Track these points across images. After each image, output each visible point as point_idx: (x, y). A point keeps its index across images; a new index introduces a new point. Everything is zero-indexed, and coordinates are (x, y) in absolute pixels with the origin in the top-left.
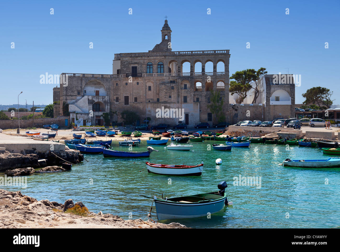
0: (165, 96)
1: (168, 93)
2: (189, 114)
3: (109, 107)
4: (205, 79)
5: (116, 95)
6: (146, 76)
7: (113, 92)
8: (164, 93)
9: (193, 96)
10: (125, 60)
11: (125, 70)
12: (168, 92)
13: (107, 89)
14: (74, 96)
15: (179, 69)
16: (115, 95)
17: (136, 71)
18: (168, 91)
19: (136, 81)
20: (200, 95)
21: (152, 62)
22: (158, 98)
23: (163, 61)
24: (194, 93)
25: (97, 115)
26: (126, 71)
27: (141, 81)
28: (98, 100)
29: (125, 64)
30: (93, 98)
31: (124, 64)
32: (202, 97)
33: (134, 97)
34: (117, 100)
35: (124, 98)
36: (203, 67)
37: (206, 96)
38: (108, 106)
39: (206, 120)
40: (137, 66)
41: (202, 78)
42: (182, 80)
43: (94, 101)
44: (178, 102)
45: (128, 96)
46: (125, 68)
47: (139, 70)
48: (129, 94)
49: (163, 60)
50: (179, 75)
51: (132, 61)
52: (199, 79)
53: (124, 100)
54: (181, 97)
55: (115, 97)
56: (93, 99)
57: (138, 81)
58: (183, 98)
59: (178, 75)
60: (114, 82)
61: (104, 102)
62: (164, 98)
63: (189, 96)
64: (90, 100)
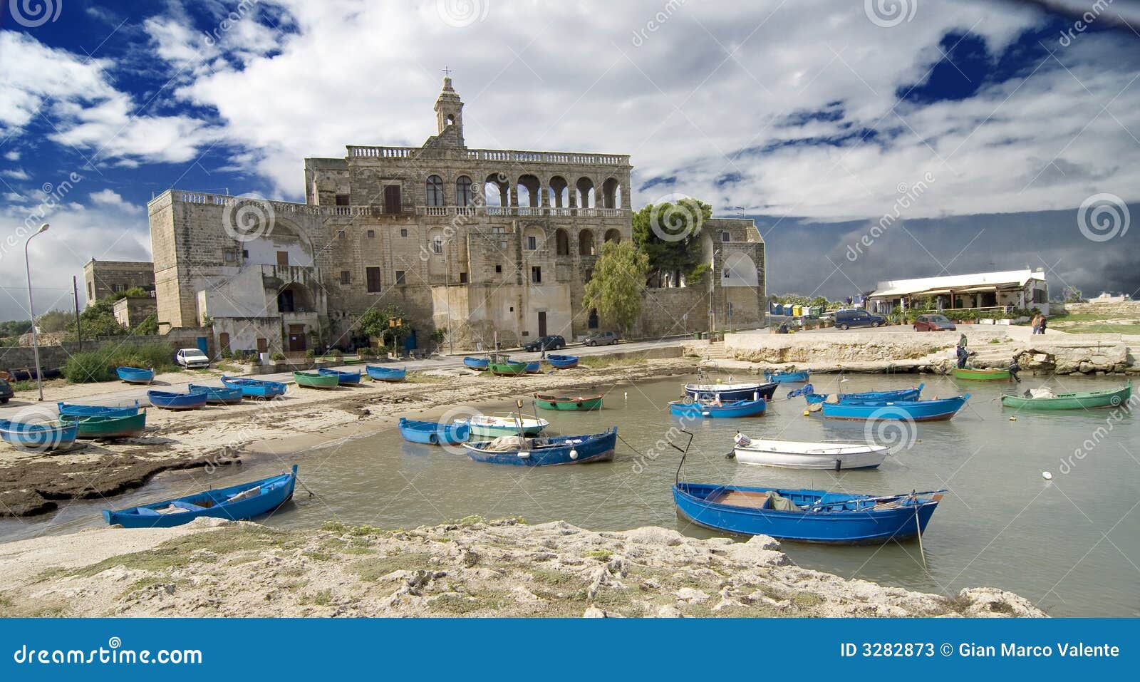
0: (486, 267)
1: (493, 259)
2: (547, 314)
3: (325, 299)
4: (578, 224)
5: (341, 264)
6: (428, 213)
7: (331, 257)
8: (483, 257)
9: (554, 266)
10: (362, 167)
11: (364, 193)
12: (494, 257)
13: (315, 247)
14: (215, 265)
15: (514, 196)
16: (336, 265)
17: (397, 198)
18: (492, 253)
19: (400, 227)
20: (568, 265)
21: (443, 177)
22: (463, 271)
23: (471, 174)
24: (556, 260)
25: (294, 322)
26: (368, 196)
27: (413, 227)
28: (293, 277)
29: (363, 177)
30: (277, 273)
31: (359, 177)
32: (572, 270)
33: (394, 271)
34: (345, 277)
35: (365, 274)
36: (572, 196)
37: (581, 268)
38: (321, 295)
39: (584, 325)
40: (401, 184)
41: (570, 224)
42: (528, 226)
43: (280, 282)
44: (520, 283)
45: (378, 268)
46: (365, 188)
47: (405, 197)
48: (381, 261)
49: (471, 171)
50: (515, 213)
51: (383, 171)
52: (565, 224)
53: (366, 279)
54: (527, 269)
55: (338, 271)
56: (277, 277)
57: (404, 227)
58: (530, 271)
59: (512, 213)
60: (333, 227)
61: (309, 284)
62: (482, 272)
63: (545, 266)
64: (270, 278)
